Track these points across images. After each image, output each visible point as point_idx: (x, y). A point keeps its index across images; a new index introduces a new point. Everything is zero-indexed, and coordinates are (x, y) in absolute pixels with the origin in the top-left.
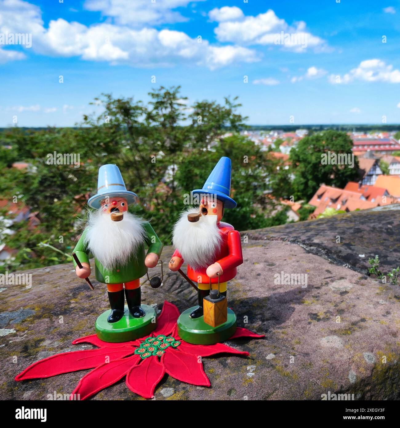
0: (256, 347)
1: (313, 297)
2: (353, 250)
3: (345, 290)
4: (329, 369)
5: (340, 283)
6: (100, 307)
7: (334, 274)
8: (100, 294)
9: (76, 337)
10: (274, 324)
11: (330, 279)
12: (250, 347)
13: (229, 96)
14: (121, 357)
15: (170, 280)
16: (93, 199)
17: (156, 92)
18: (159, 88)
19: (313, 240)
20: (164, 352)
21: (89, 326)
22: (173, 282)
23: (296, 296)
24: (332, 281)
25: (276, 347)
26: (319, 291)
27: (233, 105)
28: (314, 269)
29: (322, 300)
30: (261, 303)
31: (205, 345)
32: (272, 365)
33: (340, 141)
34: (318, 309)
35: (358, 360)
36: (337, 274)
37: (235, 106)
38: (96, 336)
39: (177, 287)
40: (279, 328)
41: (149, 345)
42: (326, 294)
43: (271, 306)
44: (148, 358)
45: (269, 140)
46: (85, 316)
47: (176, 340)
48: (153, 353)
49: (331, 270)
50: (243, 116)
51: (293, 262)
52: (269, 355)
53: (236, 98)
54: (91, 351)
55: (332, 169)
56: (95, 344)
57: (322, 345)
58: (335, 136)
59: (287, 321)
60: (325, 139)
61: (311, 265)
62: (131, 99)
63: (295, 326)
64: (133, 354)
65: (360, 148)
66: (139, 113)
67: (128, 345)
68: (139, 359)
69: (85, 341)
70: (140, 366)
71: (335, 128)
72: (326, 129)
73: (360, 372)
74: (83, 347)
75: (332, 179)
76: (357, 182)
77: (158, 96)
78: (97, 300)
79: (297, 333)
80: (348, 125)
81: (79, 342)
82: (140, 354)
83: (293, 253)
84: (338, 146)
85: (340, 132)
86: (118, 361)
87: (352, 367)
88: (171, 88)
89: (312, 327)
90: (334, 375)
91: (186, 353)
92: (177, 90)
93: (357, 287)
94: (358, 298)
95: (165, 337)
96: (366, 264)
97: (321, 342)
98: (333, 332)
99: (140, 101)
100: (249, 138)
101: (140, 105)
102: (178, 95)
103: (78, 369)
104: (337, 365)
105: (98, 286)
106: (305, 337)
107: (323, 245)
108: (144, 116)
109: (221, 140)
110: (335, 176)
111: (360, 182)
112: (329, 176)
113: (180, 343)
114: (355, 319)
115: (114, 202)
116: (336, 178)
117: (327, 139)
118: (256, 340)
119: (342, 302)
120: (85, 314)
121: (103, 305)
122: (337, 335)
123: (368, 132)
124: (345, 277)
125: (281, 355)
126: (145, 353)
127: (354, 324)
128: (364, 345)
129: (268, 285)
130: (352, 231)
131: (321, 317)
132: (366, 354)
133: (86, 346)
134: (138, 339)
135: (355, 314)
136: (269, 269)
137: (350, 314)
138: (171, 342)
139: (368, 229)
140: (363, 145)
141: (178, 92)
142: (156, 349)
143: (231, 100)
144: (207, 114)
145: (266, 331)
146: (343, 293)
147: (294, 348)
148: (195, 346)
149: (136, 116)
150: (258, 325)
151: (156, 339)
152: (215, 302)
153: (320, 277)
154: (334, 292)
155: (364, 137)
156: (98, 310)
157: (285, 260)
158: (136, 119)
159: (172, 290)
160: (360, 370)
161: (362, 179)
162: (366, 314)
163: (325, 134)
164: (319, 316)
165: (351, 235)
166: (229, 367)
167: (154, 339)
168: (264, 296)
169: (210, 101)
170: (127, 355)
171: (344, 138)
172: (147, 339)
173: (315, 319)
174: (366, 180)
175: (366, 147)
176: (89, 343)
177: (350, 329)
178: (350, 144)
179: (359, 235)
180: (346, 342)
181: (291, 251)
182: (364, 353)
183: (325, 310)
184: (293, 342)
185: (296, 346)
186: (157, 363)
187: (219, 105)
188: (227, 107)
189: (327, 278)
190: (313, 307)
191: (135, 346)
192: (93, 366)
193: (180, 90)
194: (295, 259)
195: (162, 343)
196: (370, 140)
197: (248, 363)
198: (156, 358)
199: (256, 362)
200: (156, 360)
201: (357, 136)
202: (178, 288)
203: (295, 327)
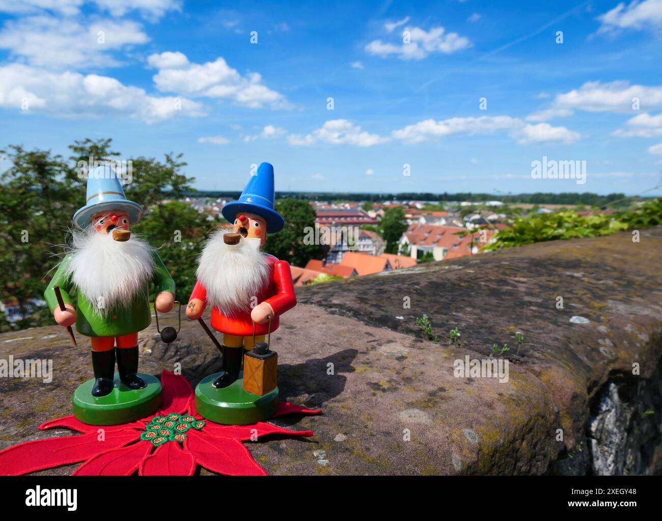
0: (314, 426)
1: (364, 363)
2: (386, 312)
3: (400, 355)
4: (425, 452)
5: (392, 347)
6: (68, 380)
7: (377, 336)
8: (63, 364)
9: (43, 421)
10: (326, 396)
11: (376, 343)
12: (305, 426)
13: (172, 153)
14: (122, 445)
15: (160, 346)
16: (83, 210)
17: (81, 146)
18: (84, 140)
19: (331, 301)
20: (186, 435)
21: (58, 405)
22: (165, 348)
23: (340, 363)
24: (380, 345)
25: (342, 425)
26: (367, 357)
27: (177, 164)
28: (349, 331)
29: (376, 367)
30: (298, 372)
31: (241, 425)
32: (347, 449)
33: (300, 211)
34: (377, 377)
35: (459, 438)
36: (382, 337)
37: (178, 166)
38: (75, 417)
39: (173, 354)
40: (335, 401)
41: (160, 427)
42: (378, 360)
43: (313, 375)
44: (163, 444)
45: (216, 209)
46: (47, 392)
47: (197, 420)
48: (170, 438)
49: (372, 333)
50: (188, 176)
51: (319, 324)
52: (337, 436)
53: (180, 156)
54: (71, 438)
55: (291, 244)
56: (76, 428)
57: (403, 421)
58: (295, 204)
59: (342, 393)
60: (283, 208)
61: (343, 328)
62: (48, 153)
63: (355, 398)
64: (139, 440)
65: (324, 219)
66: (57, 170)
67: (129, 428)
68: (151, 446)
69: (58, 424)
70: (155, 456)
71: (294, 197)
72: (284, 196)
73: (465, 456)
74: (57, 433)
75: (291, 256)
76: (320, 259)
77: (82, 149)
78: (61, 371)
79: (363, 407)
80: (309, 193)
81: (50, 426)
82: (151, 440)
83: (313, 314)
84: (299, 218)
85: (300, 201)
86: (118, 450)
87: (453, 449)
88: (100, 141)
89: (379, 399)
90: (434, 460)
91: (217, 437)
92: (106, 143)
93: (414, 350)
94: (423, 364)
95: (180, 417)
96: (410, 326)
97: (400, 417)
98: (411, 405)
99: (59, 156)
100: (192, 206)
101: (59, 160)
102: (108, 150)
103: (58, 464)
104: (435, 446)
105: (58, 354)
106: (376, 411)
107: (347, 306)
108: (64, 174)
109: (161, 206)
110: (294, 253)
111: (324, 260)
112: (287, 252)
113: (204, 423)
114: (431, 388)
115: (114, 217)
116: (295, 255)
117: (286, 209)
118: (310, 417)
119: (404, 368)
120: (48, 389)
121: (72, 377)
122: (416, 407)
123: (333, 201)
124: (393, 340)
125: (354, 435)
126: (157, 438)
127: (433, 394)
128: (459, 419)
129: (297, 351)
130: (374, 291)
131: (386, 386)
132: (467, 431)
133: (61, 432)
134: (139, 419)
135: (428, 383)
136: (291, 332)
137: (421, 383)
138: (192, 422)
139: (393, 289)
140: (327, 217)
141: (108, 146)
142: (172, 432)
143: (174, 158)
144: (144, 174)
145: (320, 406)
146: (401, 358)
147: (368, 426)
148: (226, 427)
149: (53, 175)
150: (305, 398)
151: (168, 419)
152: (264, 359)
153: (361, 341)
154: (387, 357)
155: (328, 207)
156: (67, 384)
157: (307, 322)
158: (52, 178)
159: (166, 357)
160: (464, 453)
161: (326, 256)
162: (443, 382)
163: (283, 203)
164: (381, 386)
165: (375, 296)
166: (287, 454)
167: (164, 419)
168: (298, 363)
169: (147, 159)
170: (129, 442)
171: (305, 208)
172: (154, 418)
173: (379, 389)
174: (331, 257)
175: (330, 219)
176: (66, 428)
177: (429, 400)
178: (312, 215)
179: (385, 295)
180: (433, 416)
181: (311, 312)
182: (463, 430)
183: (387, 379)
184: (362, 418)
185: (370, 424)
186: (180, 451)
187: (159, 163)
188: (169, 166)
189: (371, 342)
190: (370, 376)
191: (139, 430)
192: (81, 459)
193: (110, 144)
194: (319, 321)
195: (178, 423)
196: (335, 210)
197: (312, 447)
198: (176, 444)
199: (322, 446)
200: (177, 447)
201: (320, 206)
202: (175, 356)
203: (357, 400)
